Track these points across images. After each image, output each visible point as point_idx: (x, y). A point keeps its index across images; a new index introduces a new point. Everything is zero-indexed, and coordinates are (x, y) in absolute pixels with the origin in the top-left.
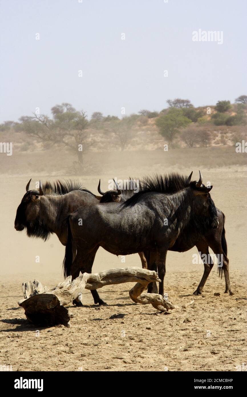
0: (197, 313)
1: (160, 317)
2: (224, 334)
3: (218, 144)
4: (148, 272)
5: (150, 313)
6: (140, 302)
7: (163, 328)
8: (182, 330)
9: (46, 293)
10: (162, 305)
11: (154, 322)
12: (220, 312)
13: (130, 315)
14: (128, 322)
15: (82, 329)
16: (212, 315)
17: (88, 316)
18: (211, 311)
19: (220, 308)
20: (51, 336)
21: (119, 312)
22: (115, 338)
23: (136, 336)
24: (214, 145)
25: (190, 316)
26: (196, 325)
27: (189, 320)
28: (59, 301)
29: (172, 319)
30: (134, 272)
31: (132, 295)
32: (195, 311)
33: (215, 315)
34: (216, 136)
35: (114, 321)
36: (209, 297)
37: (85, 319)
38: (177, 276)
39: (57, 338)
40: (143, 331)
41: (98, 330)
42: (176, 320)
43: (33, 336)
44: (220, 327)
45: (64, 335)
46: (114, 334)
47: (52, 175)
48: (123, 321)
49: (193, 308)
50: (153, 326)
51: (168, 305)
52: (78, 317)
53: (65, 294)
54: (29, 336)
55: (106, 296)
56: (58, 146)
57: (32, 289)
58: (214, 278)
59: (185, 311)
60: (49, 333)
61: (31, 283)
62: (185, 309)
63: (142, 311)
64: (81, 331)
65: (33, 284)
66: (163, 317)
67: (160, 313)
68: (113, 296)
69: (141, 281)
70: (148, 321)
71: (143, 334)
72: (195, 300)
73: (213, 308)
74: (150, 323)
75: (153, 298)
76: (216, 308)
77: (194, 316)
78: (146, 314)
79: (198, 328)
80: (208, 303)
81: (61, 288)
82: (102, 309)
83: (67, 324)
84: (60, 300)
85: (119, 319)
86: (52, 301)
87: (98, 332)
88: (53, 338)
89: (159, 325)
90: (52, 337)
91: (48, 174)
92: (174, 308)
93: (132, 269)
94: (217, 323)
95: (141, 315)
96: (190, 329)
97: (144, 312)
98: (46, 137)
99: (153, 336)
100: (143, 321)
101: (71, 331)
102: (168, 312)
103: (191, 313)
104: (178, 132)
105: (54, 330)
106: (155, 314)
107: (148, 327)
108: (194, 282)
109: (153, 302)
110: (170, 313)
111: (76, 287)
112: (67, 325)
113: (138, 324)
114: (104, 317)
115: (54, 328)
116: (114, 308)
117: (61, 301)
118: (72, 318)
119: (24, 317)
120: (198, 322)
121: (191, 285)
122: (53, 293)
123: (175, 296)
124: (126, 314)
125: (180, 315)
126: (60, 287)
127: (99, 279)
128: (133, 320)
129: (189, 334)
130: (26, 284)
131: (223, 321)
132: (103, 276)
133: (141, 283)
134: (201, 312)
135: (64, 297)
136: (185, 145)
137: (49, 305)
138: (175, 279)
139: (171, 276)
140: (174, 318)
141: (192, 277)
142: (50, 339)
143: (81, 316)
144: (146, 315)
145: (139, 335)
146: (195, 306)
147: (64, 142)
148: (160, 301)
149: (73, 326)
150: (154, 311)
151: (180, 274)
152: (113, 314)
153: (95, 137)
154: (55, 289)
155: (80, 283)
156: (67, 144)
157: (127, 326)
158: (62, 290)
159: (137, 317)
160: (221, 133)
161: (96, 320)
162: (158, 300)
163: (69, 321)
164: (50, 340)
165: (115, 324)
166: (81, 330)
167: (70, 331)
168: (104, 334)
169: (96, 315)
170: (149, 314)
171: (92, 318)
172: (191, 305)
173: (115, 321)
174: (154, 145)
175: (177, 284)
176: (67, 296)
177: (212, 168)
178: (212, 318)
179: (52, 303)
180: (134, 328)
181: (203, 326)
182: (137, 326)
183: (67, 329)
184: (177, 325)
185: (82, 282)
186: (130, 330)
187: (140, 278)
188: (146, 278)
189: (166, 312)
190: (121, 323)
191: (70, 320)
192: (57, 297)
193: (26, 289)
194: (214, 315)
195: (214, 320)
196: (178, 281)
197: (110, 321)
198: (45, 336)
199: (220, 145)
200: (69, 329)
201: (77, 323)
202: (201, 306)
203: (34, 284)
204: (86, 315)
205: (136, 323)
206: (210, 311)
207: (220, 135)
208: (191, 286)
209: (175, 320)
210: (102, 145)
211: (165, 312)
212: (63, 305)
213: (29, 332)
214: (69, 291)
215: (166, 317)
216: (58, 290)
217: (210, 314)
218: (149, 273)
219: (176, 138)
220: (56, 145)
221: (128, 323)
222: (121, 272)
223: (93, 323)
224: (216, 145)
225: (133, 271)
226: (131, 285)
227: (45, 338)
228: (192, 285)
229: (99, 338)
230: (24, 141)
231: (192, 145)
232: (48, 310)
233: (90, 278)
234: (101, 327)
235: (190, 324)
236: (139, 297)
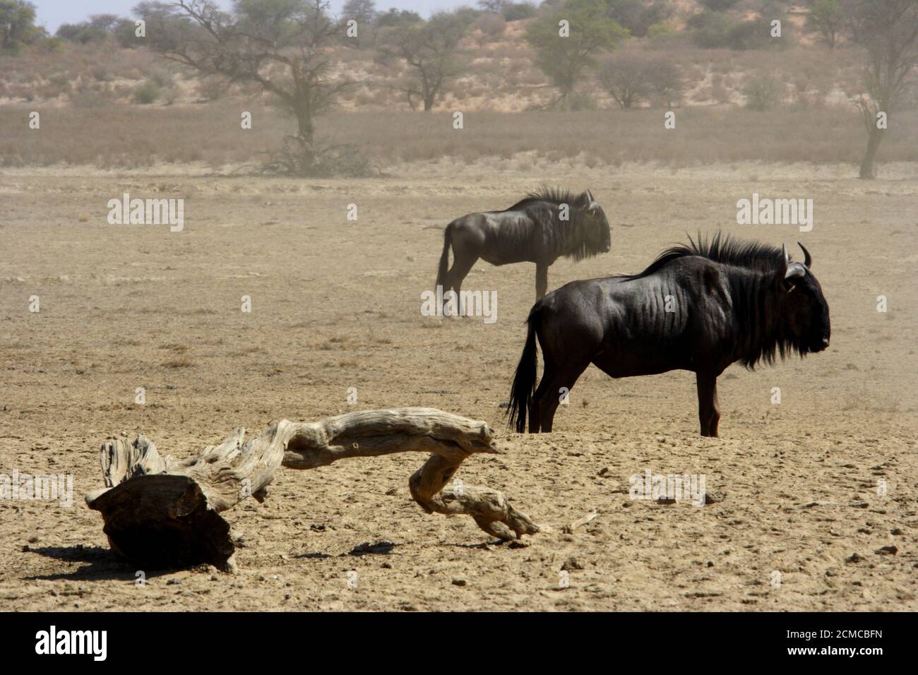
0: (603, 546)
1: (494, 555)
2: (674, 603)
3: (704, 99)
4: (464, 424)
5: (468, 544)
6: (440, 510)
7: (501, 584)
8: (556, 590)
9: (168, 473)
10: (504, 521)
11: (476, 567)
12: (671, 545)
13: (410, 546)
14: (403, 566)
15: (266, 579)
16: (644, 553)
17: (288, 546)
18: (645, 543)
19: (671, 535)
20: (177, 594)
21: (381, 538)
22: (361, 604)
23: (422, 601)
24: (691, 103)
25: (583, 553)
26: (598, 576)
27: (578, 563)
28: (204, 498)
29: (529, 560)
30: (425, 423)
31: (418, 489)
32: (597, 542)
33: (655, 552)
34: (699, 76)
35: (363, 562)
36: (642, 507)
37: (281, 553)
38: (555, 449)
39: (192, 600)
40: (443, 588)
41: (314, 584)
42: (541, 563)
43: (124, 594)
44: (666, 586)
45: (215, 595)
46: (360, 595)
47: (221, 173)
48: (389, 562)
49: (593, 532)
50: (472, 579)
51: (520, 521)
52: (261, 548)
53: (223, 478)
54: (112, 593)
55: (346, 497)
56: (244, 92)
57: (129, 462)
58: (660, 459)
59: (569, 540)
60: (172, 586)
61: (127, 446)
62: (568, 536)
63: (447, 537)
64: (262, 585)
65: (132, 448)
66: (505, 554)
67: (497, 544)
68: (368, 497)
69: (444, 451)
70: (461, 562)
71: (443, 598)
72: (603, 513)
73: (651, 535)
74: (466, 569)
75: (477, 499)
76: (660, 535)
77: (593, 553)
78: (457, 545)
79: (601, 585)
80: (637, 522)
81: (212, 461)
82: (331, 530)
83: (227, 564)
84: (206, 494)
85: (376, 557)
86: (185, 498)
87: (312, 588)
88: (181, 600)
89: (490, 575)
90: (177, 596)
91: (209, 171)
92: (537, 531)
93: (421, 414)
94: (659, 574)
95: (441, 549)
96: (580, 588)
97: (452, 541)
98: (209, 62)
99: (469, 604)
100: (445, 563)
101: (236, 584)
102: (518, 541)
103: (585, 547)
104: (592, 63)
105: (188, 580)
106: (483, 547)
107: (459, 579)
108: (605, 467)
109: (479, 510)
110: (527, 546)
111: (255, 461)
112: (224, 568)
113: (429, 571)
114: (336, 550)
115: (186, 573)
116: (365, 528)
117: (211, 499)
118: (241, 546)
119: (103, 542)
120: (602, 571)
121: (594, 475)
122: (188, 473)
123: (543, 501)
124: (399, 545)
125: (552, 552)
126: (210, 457)
127: (324, 441)
128: (418, 562)
129: (573, 600)
130: (111, 447)
131: (676, 570)
132: (335, 432)
133: (444, 456)
134: (616, 544)
135: (220, 487)
136: (610, 100)
137: (174, 507)
138: (549, 459)
139: (540, 450)
140: (535, 557)
141: (598, 455)
142: (173, 602)
143: (269, 545)
144: (456, 549)
145: (431, 599)
146: (601, 527)
147: (258, 78)
148: (497, 508)
149: (242, 572)
150: (481, 539)
151: (566, 445)
152: (361, 541)
153: (350, 69)
154: (193, 464)
155: (267, 448)
156: (267, 85)
157: (398, 575)
158: (216, 467)
159: (427, 554)
160: (714, 70)
161: (310, 556)
162: (493, 506)
163: (230, 555)
164: (171, 604)
165: (365, 568)
166: (263, 582)
167: (231, 583)
168: (331, 592)
169: (312, 545)
170: (464, 546)
171: (300, 551)
172: (588, 524)
173: (365, 560)
174: (519, 97)
175: (556, 470)
176: (228, 484)
177: (683, 167)
178: (645, 561)
179: (182, 500)
180: (416, 581)
181: (618, 580)
182: (426, 576)
183: (225, 577)
184: (541, 575)
185: (273, 446)
186: (405, 587)
187: (440, 440)
188: (458, 441)
189: (515, 540)
190: (382, 567)
191: (233, 552)
192: (197, 485)
193: (111, 463)
194: (653, 553)
195: (649, 567)
196: (559, 464)
197: (352, 562)
198: (158, 594)
199: (709, 102)
200: (231, 577)
201: (255, 564)
202: (615, 528)
203: (136, 447)
204: (282, 544)
205: (427, 567)
206: (640, 542)
207: (709, 76)
208: (593, 478)
209: (538, 564)
210: (371, 94)
211: (511, 542)
212: (217, 509)
213: (114, 582)
214: (236, 471)
215: (513, 555)
216: (203, 467)
217: (641, 551)
218: (468, 427)
219: (584, 78)
220: (237, 87)
221: (402, 568)
222: (389, 422)
223: (302, 565)
224: (698, 104)
225: (422, 420)
226: (417, 460)
227: (157, 599)
228: (598, 474)
229: (314, 603)
230: (145, 73)
231: (628, 103)
232: (172, 520)
233: (297, 436)
234: (323, 576)
235: (580, 575)
236: (437, 495)
